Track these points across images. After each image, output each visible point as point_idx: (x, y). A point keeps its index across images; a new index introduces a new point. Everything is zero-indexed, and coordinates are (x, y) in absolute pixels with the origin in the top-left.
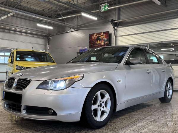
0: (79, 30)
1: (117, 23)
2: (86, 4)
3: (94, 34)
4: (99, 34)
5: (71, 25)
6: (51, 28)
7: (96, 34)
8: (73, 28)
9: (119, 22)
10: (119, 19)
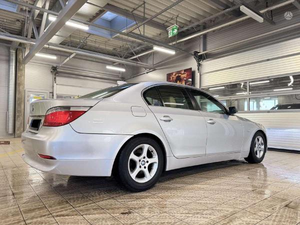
0: (155, 70)
1: (201, 55)
2: (162, 36)
3: (172, 73)
4: (179, 72)
5: (147, 64)
6: (123, 70)
7: (174, 74)
8: (148, 68)
9: (205, 54)
10: (205, 49)
